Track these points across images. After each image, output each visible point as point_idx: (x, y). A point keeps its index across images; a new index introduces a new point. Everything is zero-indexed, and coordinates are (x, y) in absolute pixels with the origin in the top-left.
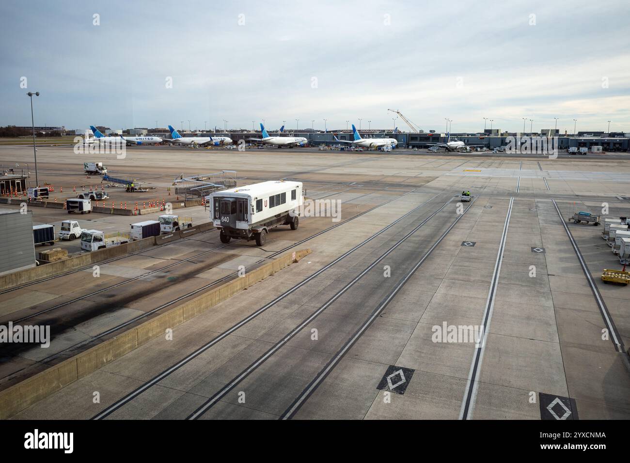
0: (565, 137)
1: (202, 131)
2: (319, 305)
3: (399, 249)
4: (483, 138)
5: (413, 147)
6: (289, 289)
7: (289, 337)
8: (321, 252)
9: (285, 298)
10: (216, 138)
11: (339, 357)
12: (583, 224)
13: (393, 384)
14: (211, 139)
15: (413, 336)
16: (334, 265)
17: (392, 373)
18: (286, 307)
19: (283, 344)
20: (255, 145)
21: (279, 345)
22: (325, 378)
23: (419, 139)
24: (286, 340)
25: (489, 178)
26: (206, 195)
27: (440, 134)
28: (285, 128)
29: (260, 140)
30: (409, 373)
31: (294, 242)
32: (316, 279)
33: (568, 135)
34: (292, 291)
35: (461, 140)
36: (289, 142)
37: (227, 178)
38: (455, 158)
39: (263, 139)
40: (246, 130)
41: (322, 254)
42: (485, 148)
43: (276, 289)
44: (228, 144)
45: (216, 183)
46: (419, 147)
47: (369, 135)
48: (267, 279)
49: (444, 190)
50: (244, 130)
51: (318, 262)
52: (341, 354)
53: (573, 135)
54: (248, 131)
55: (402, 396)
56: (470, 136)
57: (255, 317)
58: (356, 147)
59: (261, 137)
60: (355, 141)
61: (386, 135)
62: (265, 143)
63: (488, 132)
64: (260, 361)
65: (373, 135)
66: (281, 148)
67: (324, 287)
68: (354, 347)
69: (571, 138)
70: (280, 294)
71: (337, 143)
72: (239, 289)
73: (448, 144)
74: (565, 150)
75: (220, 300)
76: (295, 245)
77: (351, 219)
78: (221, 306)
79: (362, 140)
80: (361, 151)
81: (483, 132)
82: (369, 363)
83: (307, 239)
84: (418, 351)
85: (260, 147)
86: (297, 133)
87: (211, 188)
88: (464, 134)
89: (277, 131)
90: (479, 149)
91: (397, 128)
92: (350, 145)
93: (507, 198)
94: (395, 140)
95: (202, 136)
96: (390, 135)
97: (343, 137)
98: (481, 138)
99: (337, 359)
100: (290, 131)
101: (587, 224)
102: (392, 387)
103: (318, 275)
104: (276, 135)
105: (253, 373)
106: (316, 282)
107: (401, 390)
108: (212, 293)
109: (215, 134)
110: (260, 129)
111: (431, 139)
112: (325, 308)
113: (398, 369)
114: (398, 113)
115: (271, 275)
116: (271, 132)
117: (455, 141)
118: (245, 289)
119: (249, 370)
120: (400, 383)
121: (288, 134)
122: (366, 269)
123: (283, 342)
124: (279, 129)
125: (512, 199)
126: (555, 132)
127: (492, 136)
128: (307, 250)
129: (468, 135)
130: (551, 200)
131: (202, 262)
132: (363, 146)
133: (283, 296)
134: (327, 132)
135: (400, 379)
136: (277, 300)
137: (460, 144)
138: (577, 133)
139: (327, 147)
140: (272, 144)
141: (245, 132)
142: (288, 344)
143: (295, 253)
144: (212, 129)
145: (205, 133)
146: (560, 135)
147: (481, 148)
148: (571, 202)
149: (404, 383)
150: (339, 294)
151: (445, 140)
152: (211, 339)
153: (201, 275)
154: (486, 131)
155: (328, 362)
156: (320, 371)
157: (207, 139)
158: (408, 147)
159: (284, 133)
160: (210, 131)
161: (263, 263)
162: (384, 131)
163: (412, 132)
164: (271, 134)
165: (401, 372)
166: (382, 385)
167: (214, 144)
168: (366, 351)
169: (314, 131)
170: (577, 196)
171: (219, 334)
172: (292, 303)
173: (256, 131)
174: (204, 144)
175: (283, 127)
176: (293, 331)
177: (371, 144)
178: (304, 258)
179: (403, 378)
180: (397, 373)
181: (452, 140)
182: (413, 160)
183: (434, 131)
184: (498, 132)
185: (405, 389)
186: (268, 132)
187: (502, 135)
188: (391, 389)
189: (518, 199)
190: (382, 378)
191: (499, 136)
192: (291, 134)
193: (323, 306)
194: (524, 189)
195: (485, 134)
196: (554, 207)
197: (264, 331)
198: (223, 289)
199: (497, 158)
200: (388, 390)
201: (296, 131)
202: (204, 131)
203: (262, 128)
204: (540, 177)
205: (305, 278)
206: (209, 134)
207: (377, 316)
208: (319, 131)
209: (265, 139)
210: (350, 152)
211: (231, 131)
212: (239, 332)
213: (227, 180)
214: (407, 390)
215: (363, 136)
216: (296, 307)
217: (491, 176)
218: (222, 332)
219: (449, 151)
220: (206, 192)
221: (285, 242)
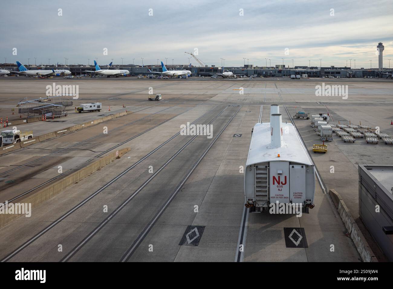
0: (288, 69)
1: (46, 66)
2: (136, 188)
3: (194, 143)
4: (244, 70)
5: (202, 76)
6: (112, 179)
7: (111, 216)
8: (138, 149)
9: (109, 186)
10: (58, 70)
11: (150, 225)
12: (301, 119)
13: (190, 239)
14: (54, 72)
15: (203, 202)
16: (148, 158)
17: (190, 231)
18: (110, 193)
19: (106, 223)
20: (90, 75)
21: (103, 224)
22: (140, 244)
23: (205, 71)
24: (109, 219)
25: (248, 93)
26: (46, 113)
27: (218, 68)
28: (113, 64)
29: (93, 72)
30: (201, 229)
31: (117, 144)
32: (134, 169)
33: (290, 68)
34: (114, 180)
35: (231, 71)
36: (116, 73)
37: (65, 100)
38: (227, 82)
39: (95, 71)
40: (83, 65)
41: (139, 151)
42: (245, 76)
43: (102, 180)
44: (67, 75)
45: (55, 104)
46: (205, 76)
47: (172, 68)
48: (95, 173)
49: (221, 102)
50: (81, 65)
51: (135, 157)
52: (152, 223)
53: (292, 68)
54: (84, 66)
55: (197, 247)
56: (236, 69)
57: (83, 204)
58: (164, 76)
59: (95, 70)
60: (163, 72)
61: (184, 68)
62: (97, 74)
63: (246, 66)
64: (86, 240)
65: (175, 68)
66: (109, 77)
67: (139, 174)
68: (162, 216)
69: (292, 70)
70: (105, 183)
71: (151, 74)
72: (71, 184)
73: (223, 73)
74: (289, 77)
75: (53, 195)
76: (119, 145)
77: (160, 125)
78: (54, 199)
79: (168, 71)
80: (167, 78)
81: (243, 66)
82: (173, 227)
83: (128, 141)
84: (207, 212)
85: (93, 77)
86: (122, 67)
87: (51, 107)
88: (233, 68)
89: (107, 66)
90: (241, 77)
91: (191, 64)
92: (160, 75)
93: (260, 106)
94: (190, 72)
95: (46, 69)
96: (186, 68)
97: (155, 70)
98: (242, 70)
99: (149, 227)
100: (117, 66)
101: (303, 119)
102: (189, 241)
103: (135, 166)
104: (106, 69)
105: (79, 251)
106: (133, 171)
107: (196, 243)
108: (47, 189)
109: (57, 68)
110: (94, 65)
111: (212, 71)
112: (140, 190)
113: (193, 227)
114: (191, 54)
115: (99, 170)
116: (102, 66)
117: (227, 72)
118: (77, 183)
119: (76, 249)
120: (195, 238)
121: (115, 68)
122: (171, 159)
123: (106, 221)
124: (108, 64)
125: (262, 106)
126: (283, 66)
127: (249, 69)
128: (127, 149)
129: (235, 68)
130: (283, 106)
131: (39, 165)
132: (168, 76)
133: (107, 185)
134: (144, 66)
135: (196, 235)
136: (103, 189)
137: (230, 73)
138: (294, 67)
139: (143, 76)
140: (102, 75)
141: (82, 67)
142: (110, 222)
143: (118, 151)
144: (55, 64)
145: (49, 67)
146: (286, 68)
147: (243, 76)
148: (294, 106)
149: (198, 237)
150: (151, 178)
151: (221, 71)
152: (43, 228)
153: (38, 176)
154: (245, 66)
155: (143, 230)
156: (135, 239)
157: (51, 71)
158: (198, 76)
159: (112, 67)
160: (53, 66)
161: (91, 161)
162: (183, 66)
163: (201, 66)
164: (102, 68)
165: (196, 229)
166: (183, 242)
167: (56, 75)
168: (171, 218)
169: (134, 66)
170: (297, 102)
171: (51, 223)
172: (115, 189)
173: (91, 66)
174: (47, 75)
175: (112, 63)
176: (115, 210)
177: (174, 74)
178: (125, 155)
179: (197, 233)
180: (193, 231)
181: (225, 71)
182: (201, 84)
183: (214, 66)
184: (252, 66)
185: (199, 242)
186: (100, 66)
187: (254, 68)
188: (189, 243)
189: (265, 106)
190: (182, 236)
191: (253, 69)
192: (117, 68)
193: (139, 189)
194: (268, 100)
195: (244, 68)
196: (285, 110)
197: (91, 215)
198: (57, 186)
199: (252, 82)
200: (187, 245)
201: (121, 66)
202: (48, 66)
203: (96, 64)
204: (276, 93)
205: (125, 169)
206: (52, 67)
207: (178, 191)
208: (138, 66)
209: (97, 71)
210: (160, 79)
211: (70, 66)
212: (69, 219)
213: (65, 101)
214: (200, 242)
215: (168, 69)
216: (118, 192)
217: (249, 92)
218: (54, 221)
219: (224, 78)
220: (46, 111)
221: (110, 144)
